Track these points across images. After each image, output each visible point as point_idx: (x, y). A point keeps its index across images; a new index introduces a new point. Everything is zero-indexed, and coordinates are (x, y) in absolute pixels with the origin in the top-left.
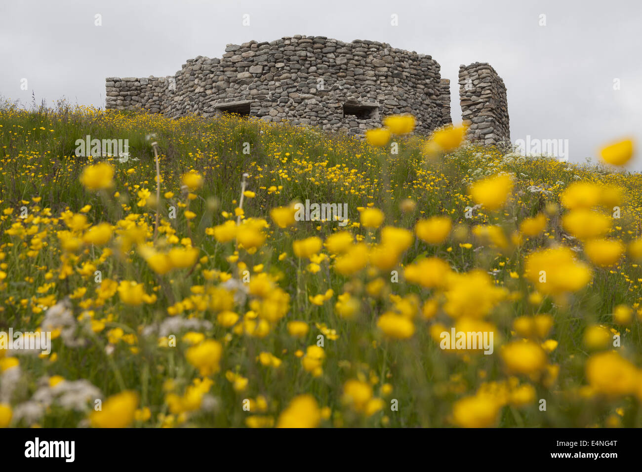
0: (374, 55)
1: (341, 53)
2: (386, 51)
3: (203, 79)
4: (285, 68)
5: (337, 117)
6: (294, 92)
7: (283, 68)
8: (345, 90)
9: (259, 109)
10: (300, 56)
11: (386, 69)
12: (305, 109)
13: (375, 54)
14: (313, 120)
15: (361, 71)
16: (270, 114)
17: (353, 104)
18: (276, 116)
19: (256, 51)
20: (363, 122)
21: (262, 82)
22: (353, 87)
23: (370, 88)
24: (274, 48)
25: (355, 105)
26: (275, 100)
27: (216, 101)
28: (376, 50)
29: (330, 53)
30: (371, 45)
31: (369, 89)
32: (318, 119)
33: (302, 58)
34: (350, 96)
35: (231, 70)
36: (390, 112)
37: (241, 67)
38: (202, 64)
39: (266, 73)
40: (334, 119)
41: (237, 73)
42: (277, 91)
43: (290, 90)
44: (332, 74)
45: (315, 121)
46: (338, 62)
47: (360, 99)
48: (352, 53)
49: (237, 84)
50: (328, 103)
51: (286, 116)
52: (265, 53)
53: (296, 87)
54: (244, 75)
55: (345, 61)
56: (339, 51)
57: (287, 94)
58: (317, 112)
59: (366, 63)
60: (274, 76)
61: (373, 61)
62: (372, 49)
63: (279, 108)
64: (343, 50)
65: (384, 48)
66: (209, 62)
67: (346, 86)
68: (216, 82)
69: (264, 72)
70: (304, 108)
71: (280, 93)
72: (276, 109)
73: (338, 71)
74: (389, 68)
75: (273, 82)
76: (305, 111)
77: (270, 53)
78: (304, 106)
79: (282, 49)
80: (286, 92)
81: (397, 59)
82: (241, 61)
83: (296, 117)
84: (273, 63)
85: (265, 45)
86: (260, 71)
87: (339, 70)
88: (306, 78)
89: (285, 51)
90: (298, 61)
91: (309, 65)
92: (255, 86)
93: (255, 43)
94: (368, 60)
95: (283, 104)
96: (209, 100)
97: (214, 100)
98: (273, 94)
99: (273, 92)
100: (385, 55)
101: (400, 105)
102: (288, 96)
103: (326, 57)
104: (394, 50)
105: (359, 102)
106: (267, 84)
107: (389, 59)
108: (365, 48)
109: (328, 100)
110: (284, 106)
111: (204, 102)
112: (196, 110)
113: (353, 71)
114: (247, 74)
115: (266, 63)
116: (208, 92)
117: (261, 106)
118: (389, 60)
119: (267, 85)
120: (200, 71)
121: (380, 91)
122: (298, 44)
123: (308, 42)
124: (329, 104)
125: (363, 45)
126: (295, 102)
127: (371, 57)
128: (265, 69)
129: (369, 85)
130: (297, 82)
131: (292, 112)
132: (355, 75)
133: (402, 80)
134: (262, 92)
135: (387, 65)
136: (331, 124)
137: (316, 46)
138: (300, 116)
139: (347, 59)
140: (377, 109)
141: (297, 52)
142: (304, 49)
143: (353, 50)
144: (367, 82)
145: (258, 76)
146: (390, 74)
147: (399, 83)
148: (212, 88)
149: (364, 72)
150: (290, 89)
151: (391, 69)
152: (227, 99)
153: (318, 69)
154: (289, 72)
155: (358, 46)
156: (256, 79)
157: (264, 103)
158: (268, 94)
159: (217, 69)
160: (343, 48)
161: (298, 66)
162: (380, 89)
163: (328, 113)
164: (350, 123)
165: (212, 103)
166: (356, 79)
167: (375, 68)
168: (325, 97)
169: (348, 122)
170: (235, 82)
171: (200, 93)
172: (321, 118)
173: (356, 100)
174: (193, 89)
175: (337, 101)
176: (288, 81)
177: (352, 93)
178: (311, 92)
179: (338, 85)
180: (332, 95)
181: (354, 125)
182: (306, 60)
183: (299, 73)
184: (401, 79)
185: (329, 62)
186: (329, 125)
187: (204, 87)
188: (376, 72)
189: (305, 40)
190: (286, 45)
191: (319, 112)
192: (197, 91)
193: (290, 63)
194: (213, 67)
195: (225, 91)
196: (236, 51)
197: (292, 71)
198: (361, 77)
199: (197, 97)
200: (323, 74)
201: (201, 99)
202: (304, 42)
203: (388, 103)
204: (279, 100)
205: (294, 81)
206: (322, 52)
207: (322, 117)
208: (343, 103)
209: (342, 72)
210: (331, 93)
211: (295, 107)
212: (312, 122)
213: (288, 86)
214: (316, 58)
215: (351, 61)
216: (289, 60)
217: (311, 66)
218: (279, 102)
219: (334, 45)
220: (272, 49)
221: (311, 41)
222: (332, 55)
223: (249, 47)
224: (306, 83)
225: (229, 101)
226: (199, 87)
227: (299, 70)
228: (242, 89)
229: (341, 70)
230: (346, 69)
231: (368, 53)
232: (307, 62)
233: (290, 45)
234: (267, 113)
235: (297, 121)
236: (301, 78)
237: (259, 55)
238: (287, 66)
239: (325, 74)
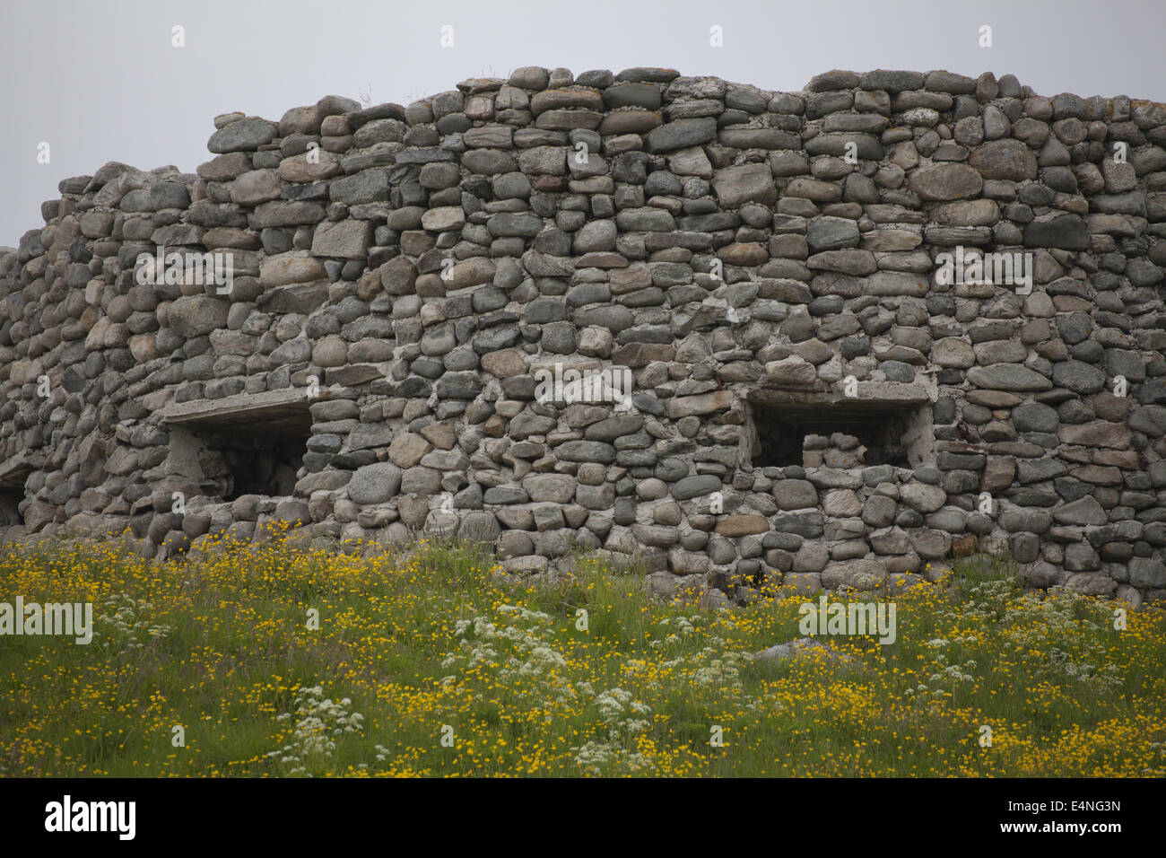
0: (922, 142)
1: (743, 146)
2: (994, 118)
3: (119, 282)
4: (469, 230)
5: (710, 461)
6: (504, 346)
7: (456, 232)
8: (757, 330)
9: (346, 433)
10: (536, 174)
11: (984, 209)
12: (555, 426)
13: (929, 138)
14: (586, 481)
15: (849, 228)
16: (391, 454)
17: (801, 396)
18: (417, 463)
19: (343, 150)
20: (845, 481)
21: (367, 300)
22: (800, 309)
23: (896, 308)
24: (415, 135)
25: (810, 398)
26: (420, 385)
27: (168, 389)
28: (931, 115)
29: (689, 147)
30: (906, 96)
31: (885, 316)
32: (614, 472)
33: (542, 181)
34: (781, 354)
35: (234, 240)
36: (996, 426)
37: (275, 228)
38: (116, 205)
39: (379, 259)
40: (693, 471)
41: (260, 254)
42: (430, 343)
43: (487, 338)
44: (695, 250)
45: (599, 484)
46: (727, 192)
47: (830, 369)
48: (803, 141)
49: (260, 308)
50: (670, 394)
51: (463, 466)
52: (380, 161)
53: (513, 321)
54: (285, 266)
55: (763, 183)
56: (734, 134)
57: (474, 358)
58: (609, 440)
59: (878, 185)
60: (416, 273)
61: (916, 173)
62: (910, 115)
63: (434, 428)
64: (754, 130)
65: (982, 100)
66: (143, 197)
67: (764, 306)
68: (173, 299)
69: (375, 250)
70: (549, 421)
71: (441, 354)
72: (419, 433)
73: (728, 234)
74: (1009, 200)
75: (409, 302)
76: (553, 436)
77: (401, 159)
78: (546, 414)
79: (452, 141)
80: (468, 347)
81: (1056, 150)
82: (278, 199)
83: (511, 466)
84: (411, 211)
85: (381, 122)
86: (353, 247)
87: (735, 228)
88: (564, 279)
89: (468, 147)
90: (525, 198)
91: (579, 216)
92: (332, 320)
93: (339, 112)
94: (890, 172)
95: (451, 406)
96: (137, 387)
97: (161, 386)
98: (409, 360)
99: (410, 347)
100: (985, 139)
101: (1056, 386)
102: (480, 369)
103: (666, 167)
104: (1040, 107)
105: (829, 382)
106: (383, 308)
107: (1010, 154)
108: (871, 110)
109: (671, 378)
110: (458, 415)
111: (119, 394)
112: (87, 431)
113: (799, 231)
114: (298, 262)
115: (379, 210)
116: (139, 346)
117: (356, 417)
118: (1005, 164)
119: (386, 314)
120: (107, 243)
121: (949, 322)
122: (533, 114)
123: (575, 104)
124: (674, 401)
125: (862, 97)
126: (508, 397)
127: (906, 154)
128: (378, 240)
129: (889, 295)
130: (521, 300)
131: (492, 445)
132: (813, 251)
133: (1085, 258)
134: (364, 350)
135: (993, 187)
136: (677, 499)
137: (616, 117)
138: (530, 460)
139: (774, 176)
140: (927, 415)
141: (524, 155)
142: (556, 136)
143: (811, 126)
144: (878, 282)
145: (347, 272)
146: (1009, 229)
147: (1067, 271)
148: (153, 327)
149: (862, 230)
150: (488, 333)
151: (1016, 205)
152: (215, 384)
153: (622, 230)
154: (485, 250)
155: (834, 104)
156: (340, 286)
157: (371, 404)
158: (389, 358)
159: (176, 234)
160: (754, 122)
161: (522, 221)
162: (951, 313)
163: (662, 445)
164: (778, 485)
165: (151, 400)
166: (818, 272)
167: (925, 206)
168: (654, 364)
169: (767, 482)
170: (254, 300)
171: (103, 348)
172: (629, 467)
173: (810, 374)
174: (78, 327)
175: (712, 384)
176: (481, 295)
177: (795, 340)
178: (584, 343)
179: (722, 303)
180: (691, 356)
181: (796, 500)
182: (565, 189)
183: (528, 255)
184: (1078, 250)
185: (681, 193)
186: (669, 500)
187: (121, 319)
188: (933, 229)
189: (562, 94)
190: (472, 119)
191: (621, 441)
192: (94, 338)
193: (489, 206)
194: (160, 225)
195: (209, 345)
196: (254, 149)
197: (496, 245)
198: (844, 258)
199: (91, 371)
200: (648, 254)
201: (111, 377)
202: (555, 106)
203: (986, 380)
204: (434, 386)
205: (508, 292)
206: (646, 147)
207: (639, 466)
208: (744, 392)
209: (745, 239)
210: (683, 346)
211: (507, 419)
212: (583, 491)
213: (479, 320)
214: (617, 180)
215: (797, 183)
216: (485, 192)
217: (590, 216)
218: (434, 396)
219: (711, 106)
220: (408, 143)
221: (590, 94)
222: (695, 161)
223: (314, 130)
224: (563, 300)
225: (220, 393)
226: (103, 321)
227: (528, 239)
228: (280, 333)
229: (742, 230)
230: (770, 224)
231: (890, 134)
232: (571, 202)
233: (490, 118)
234: (380, 452)
235: (511, 486)
236: (537, 278)
237: (353, 172)
238: (476, 223)
239: (659, 254)
